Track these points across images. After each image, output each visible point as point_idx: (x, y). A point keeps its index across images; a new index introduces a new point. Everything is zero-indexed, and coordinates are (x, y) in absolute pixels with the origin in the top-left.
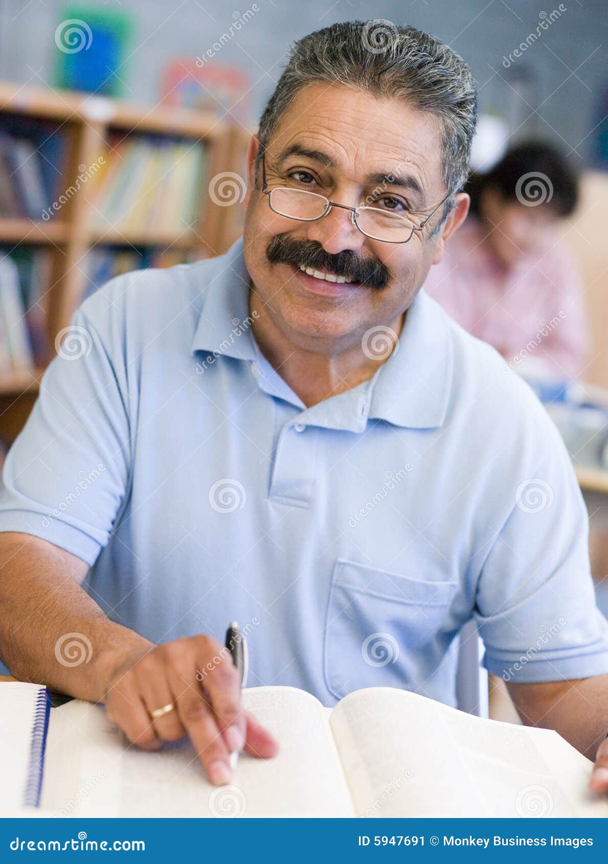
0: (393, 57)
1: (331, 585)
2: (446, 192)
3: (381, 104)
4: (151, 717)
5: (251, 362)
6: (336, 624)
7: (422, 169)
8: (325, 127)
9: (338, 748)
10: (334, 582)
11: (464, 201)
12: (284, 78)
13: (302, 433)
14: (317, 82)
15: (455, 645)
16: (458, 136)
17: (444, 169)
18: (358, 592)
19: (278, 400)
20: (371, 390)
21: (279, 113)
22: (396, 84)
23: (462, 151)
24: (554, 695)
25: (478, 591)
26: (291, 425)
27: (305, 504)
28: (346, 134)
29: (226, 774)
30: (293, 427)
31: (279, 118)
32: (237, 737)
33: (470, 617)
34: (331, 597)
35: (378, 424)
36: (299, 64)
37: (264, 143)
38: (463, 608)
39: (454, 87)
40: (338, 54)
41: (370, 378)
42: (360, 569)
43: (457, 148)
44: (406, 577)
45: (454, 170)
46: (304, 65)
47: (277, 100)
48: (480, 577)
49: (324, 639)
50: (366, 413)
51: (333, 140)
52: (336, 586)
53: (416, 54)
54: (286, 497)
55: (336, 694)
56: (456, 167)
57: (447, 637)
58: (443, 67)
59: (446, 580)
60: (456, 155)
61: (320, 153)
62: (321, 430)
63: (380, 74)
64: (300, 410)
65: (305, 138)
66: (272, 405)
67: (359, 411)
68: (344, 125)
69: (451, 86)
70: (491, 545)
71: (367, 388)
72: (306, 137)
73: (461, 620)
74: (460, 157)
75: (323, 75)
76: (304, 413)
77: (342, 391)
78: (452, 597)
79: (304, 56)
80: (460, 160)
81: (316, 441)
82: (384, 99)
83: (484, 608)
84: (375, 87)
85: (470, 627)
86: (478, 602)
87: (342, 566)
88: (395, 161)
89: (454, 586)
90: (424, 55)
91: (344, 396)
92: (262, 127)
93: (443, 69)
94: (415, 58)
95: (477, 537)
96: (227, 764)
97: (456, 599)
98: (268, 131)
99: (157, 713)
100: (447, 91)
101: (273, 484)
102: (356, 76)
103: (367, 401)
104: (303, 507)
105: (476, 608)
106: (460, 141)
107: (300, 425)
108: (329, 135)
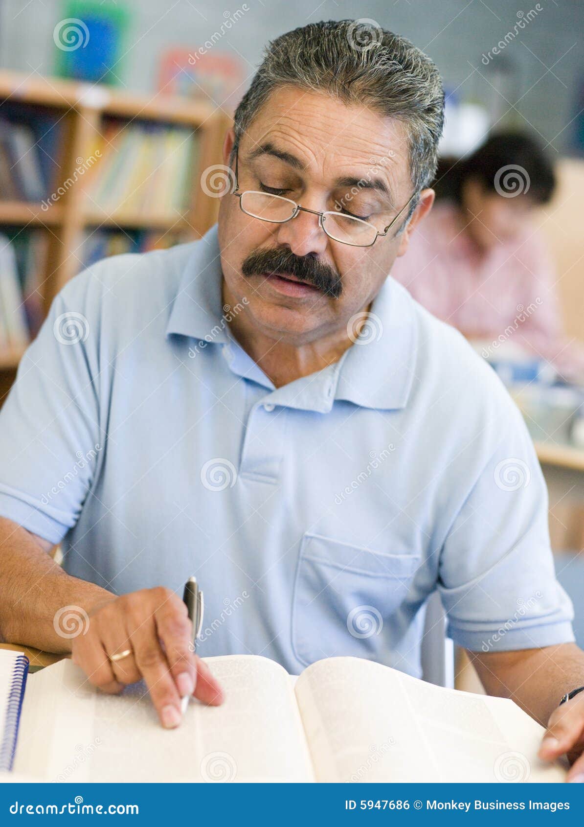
0: (363, 66)
1: (299, 557)
2: (414, 190)
3: (350, 111)
4: (110, 662)
5: (222, 345)
6: (304, 595)
7: (390, 170)
8: (295, 130)
9: (302, 715)
10: (301, 555)
11: (430, 197)
12: (258, 77)
13: (271, 412)
14: (290, 86)
15: (421, 614)
16: (425, 140)
17: (411, 170)
18: (325, 565)
19: (248, 381)
20: (337, 372)
21: (253, 109)
22: (365, 92)
23: (428, 152)
24: (513, 664)
25: (440, 564)
26: (261, 405)
27: (273, 480)
28: (315, 140)
29: (177, 718)
30: (262, 407)
31: (254, 114)
32: (188, 683)
33: (433, 589)
34: (299, 569)
35: (344, 404)
36: (274, 67)
37: (239, 136)
38: (426, 580)
39: (422, 94)
40: (310, 59)
41: (337, 361)
42: (326, 543)
43: (423, 150)
44: (370, 551)
45: (422, 169)
46: (278, 66)
47: (251, 98)
48: (442, 550)
49: (292, 608)
50: (332, 395)
51: (303, 144)
52: (303, 559)
53: (386, 63)
54: (255, 473)
55: (303, 662)
56: (424, 167)
57: (411, 608)
58: (412, 75)
59: (409, 553)
60: (423, 157)
61: (290, 155)
62: (290, 410)
63: (350, 82)
64: (269, 391)
65: (277, 138)
66: (243, 385)
67: (326, 392)
68: (314, 130)
69: (419, 93)
70: (452, 520)
71: (334, 371)
72: (279, 137)
73: (425, 592)
74: (426, 159)
75: (295, 80)
76: (273, 394)
77: (308, 373)
78: (416, 570)
79: (278, 58)
80: (427, 161)
81: (284, 420)
82: (354, 105)
83: (448, 581)
84: (345, 94)
85: (435, 598)
86: (441, 574)
87: (309, 539)
88: (363, 165)
89: (417, 559)
90: (393, 63)
91: (312, 378)
92: (237, 120)
93: (412, 77)
94: (385, 67)
95: (440, 513)
96: (178, 709)
97: (420, 571)
98: (242, 125)
99: (115, 658)
100: (415, 99)
101: (243, 460)
102: (326, 83)
103: (333, 383)
104: (270, 483)
105: (440, 581)
106: (426, 144)
107: (269, 405)
108: (299, 138)
